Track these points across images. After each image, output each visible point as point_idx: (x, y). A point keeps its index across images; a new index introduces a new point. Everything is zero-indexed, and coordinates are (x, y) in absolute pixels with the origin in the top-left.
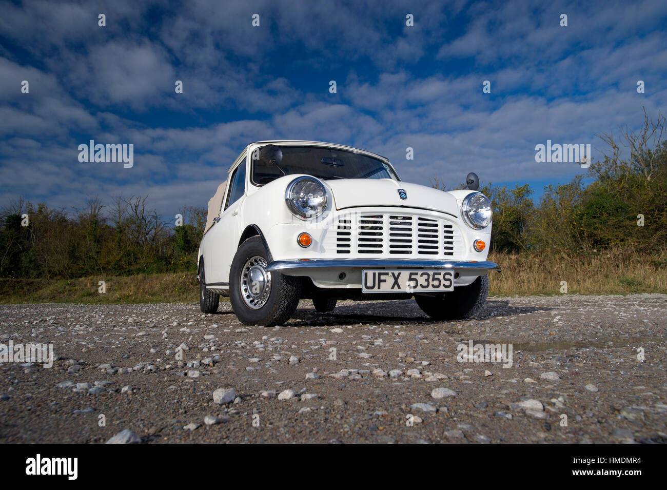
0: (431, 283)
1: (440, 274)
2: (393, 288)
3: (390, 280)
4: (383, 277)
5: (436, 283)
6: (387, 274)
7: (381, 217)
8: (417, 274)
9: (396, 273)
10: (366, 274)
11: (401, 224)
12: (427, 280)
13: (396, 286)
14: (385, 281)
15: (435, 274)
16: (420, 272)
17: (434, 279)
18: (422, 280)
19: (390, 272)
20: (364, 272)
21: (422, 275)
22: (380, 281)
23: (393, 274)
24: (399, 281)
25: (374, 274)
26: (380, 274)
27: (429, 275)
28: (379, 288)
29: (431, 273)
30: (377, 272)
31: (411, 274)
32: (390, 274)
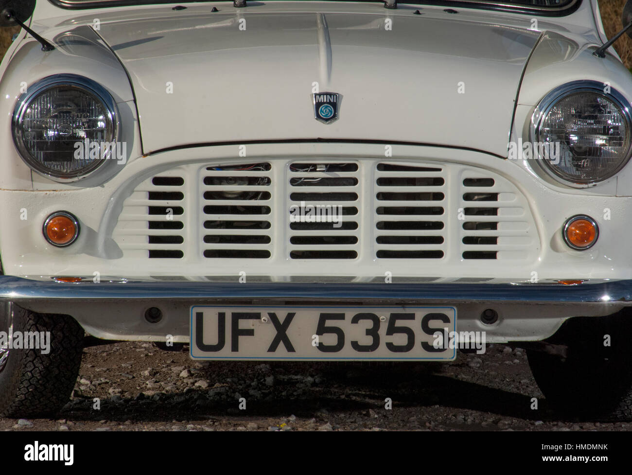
0: (384, 338)
1: (411, 317)
2: (273, 348)
3: (265, 332)
4: (243, 324)
5: (400, 339)
6: (257, 316)
7: (267, 167)
8: (341, 317)
9: (282, 314)
10: (200, 316)
11: (324, 182)
12: (373, 332)
13: (281, 345)
14: (250, 332)
15: (394, 317)
16: (350, 313)
17: (392, 330)
18: (357, 332)
19: (265, 313)
20: (194, 311)
21: (355, 320)
22: (237, 333)
23: (273, 317)
24: (290, 332)
25: (222, 317)
26: (236, 317)
27: (376, 321)
28: (235, 348)
29: (384, 315)
30: (229, 312)
31: (323, 318)
32: (265, 317)
